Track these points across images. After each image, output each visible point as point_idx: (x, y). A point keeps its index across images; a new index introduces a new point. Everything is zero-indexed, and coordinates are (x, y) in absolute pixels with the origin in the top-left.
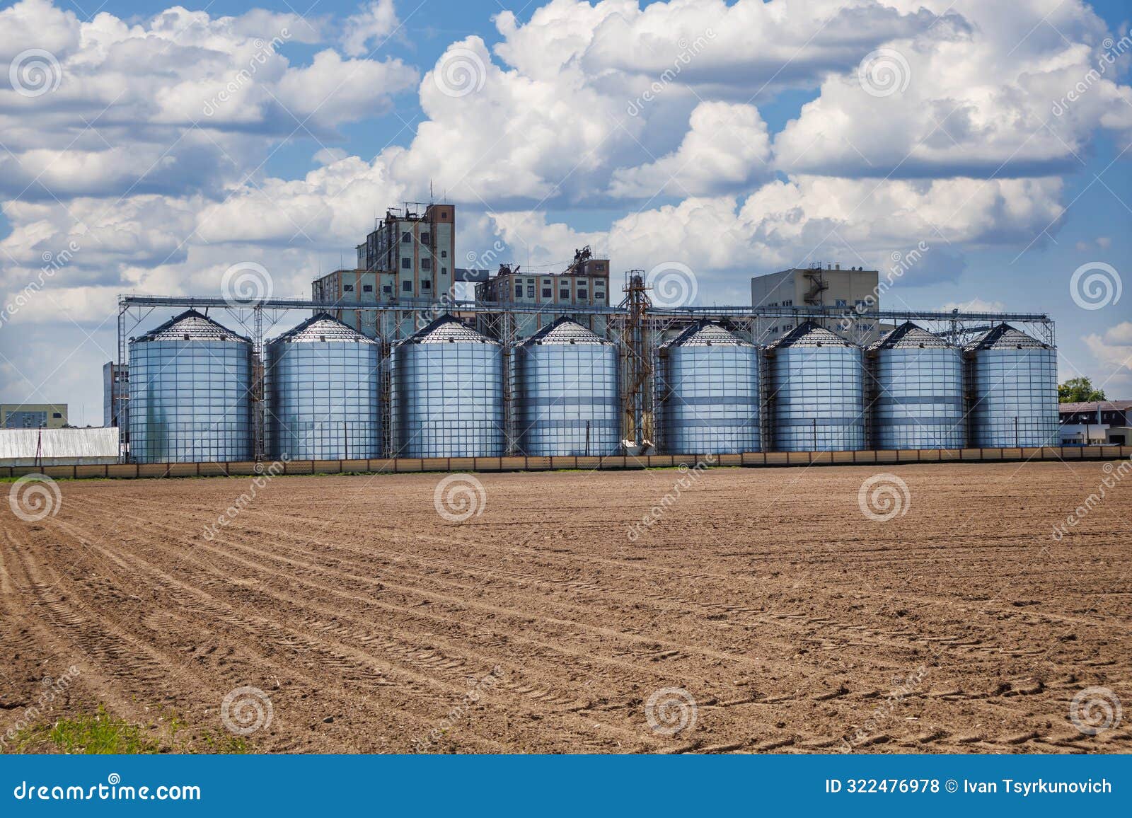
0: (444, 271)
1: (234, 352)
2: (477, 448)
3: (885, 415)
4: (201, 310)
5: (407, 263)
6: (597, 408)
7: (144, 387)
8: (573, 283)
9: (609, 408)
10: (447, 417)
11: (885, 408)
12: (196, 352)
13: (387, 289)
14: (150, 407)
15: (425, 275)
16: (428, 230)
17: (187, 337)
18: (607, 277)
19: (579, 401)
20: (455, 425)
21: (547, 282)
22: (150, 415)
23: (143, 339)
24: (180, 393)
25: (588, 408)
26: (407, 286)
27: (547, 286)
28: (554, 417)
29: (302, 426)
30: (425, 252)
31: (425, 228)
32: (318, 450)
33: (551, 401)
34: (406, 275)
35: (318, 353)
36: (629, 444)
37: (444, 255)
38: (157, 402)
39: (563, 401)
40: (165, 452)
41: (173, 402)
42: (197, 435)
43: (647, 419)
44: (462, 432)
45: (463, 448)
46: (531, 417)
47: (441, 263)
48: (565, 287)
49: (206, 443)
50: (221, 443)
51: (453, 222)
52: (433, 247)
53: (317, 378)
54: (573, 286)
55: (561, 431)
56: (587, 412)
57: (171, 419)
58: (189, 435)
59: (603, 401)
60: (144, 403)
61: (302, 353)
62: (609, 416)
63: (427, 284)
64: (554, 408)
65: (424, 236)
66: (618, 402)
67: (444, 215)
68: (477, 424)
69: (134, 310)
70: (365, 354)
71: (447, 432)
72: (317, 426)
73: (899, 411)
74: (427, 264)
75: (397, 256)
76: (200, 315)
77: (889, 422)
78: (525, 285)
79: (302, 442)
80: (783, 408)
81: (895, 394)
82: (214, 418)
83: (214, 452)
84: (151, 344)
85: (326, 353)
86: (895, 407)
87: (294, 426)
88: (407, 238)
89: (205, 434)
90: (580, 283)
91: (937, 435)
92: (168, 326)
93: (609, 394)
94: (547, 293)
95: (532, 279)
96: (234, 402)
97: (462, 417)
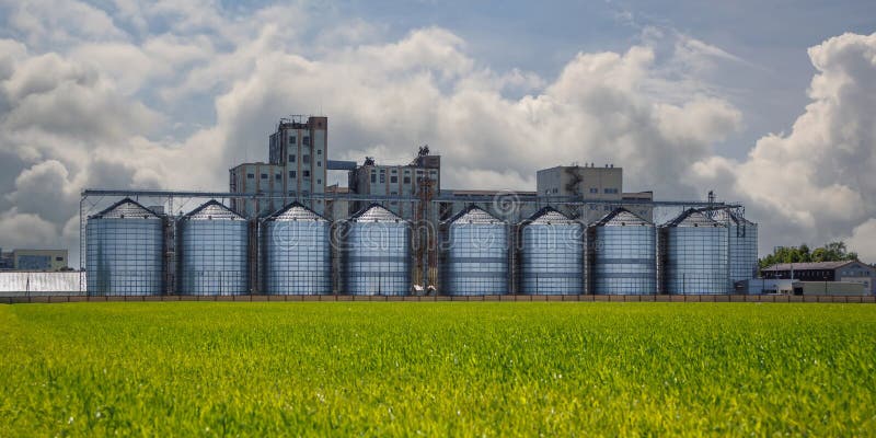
0: (319, 164)
1: (153, 226)
2: (310, 289)
3: (600, 271)
4: (133, 198)
5: (292, 159)
6: (392, 264)
7: (96, 247)
8: (413, 173)
9: (401, 264)
10: (291, 269)
11: (601, 266)
12: (129, 226)
13: (278, 177)
14: (100, 260)
15: (305, 167)
16: (308, 135)
17: (122, 216)
18: (438, 168)
19: (380, 259)
20: (296, 274)
21: (395, 172)
22: (100, 265)
23: (95, 217)
24: (118, 252)
25: (386, 264)
26: (293, 174)
27: (394, 175)
28: (364, 269)
29: (196, 274)
30: (305, 151)
31: (305, 133)
32: (206, 289)
33: (362, 259)
34: (292, 167)
35: (208, 227)
36: (418, 288)
37: (319, 152)
38: (104, 257)
39: (369, 259)
40: (108, 289)
41: (113, 257)
42: (129, 278)
43: (434, 272)
44: (301, 279)
45: (301, 289)
46: (350, 270)
47: (317, 158)
48: (407, 175)
49: (134, 284)
50: (144, 284)
51: (326, 129)
52: (311, 147)
53: (206, 243)
54: (414, 175)
55: (367, 278)
56: (385, 267)
57: (112, 268)
58: (123, 278)
59: (397, 259)
60: (95, 258)
61: (196, 227)
62: (401, 269)
63: (307, 173)
64: (364, 264)
65: (306, 139)
66: (408, 260)
67: (320, 124)
68: (310, 274)
69: (90, 197)
70: (238, 228)
71: (291, 279)
72: (206, 273)
73: (609, 269)
74: (307, 159)
75: (286, 153)
76: (132, 202)
77: (605, 276)
78: (378, 174)
79: (196, 284)
80: (526, 265)
81: (607, 257)
82: (139, 268)
83: (139, 289)
84: (100, 221)
85: (212, 227)
86: (608, 265)
87: (192, 273)
88: (293, 140)
89: (134, 278)
90: (418, 172)
91: (633, 285)
92: (111, 209)
93: (402, 255)
94: (394, 180)
95: (383, 170)
96: (153, 258)
97: (301, 269)
